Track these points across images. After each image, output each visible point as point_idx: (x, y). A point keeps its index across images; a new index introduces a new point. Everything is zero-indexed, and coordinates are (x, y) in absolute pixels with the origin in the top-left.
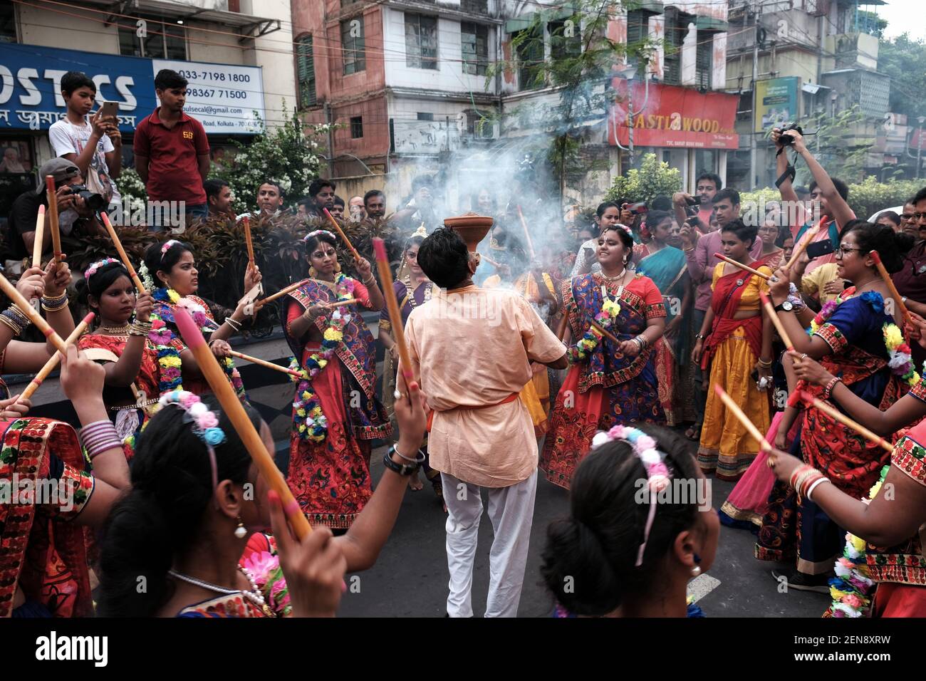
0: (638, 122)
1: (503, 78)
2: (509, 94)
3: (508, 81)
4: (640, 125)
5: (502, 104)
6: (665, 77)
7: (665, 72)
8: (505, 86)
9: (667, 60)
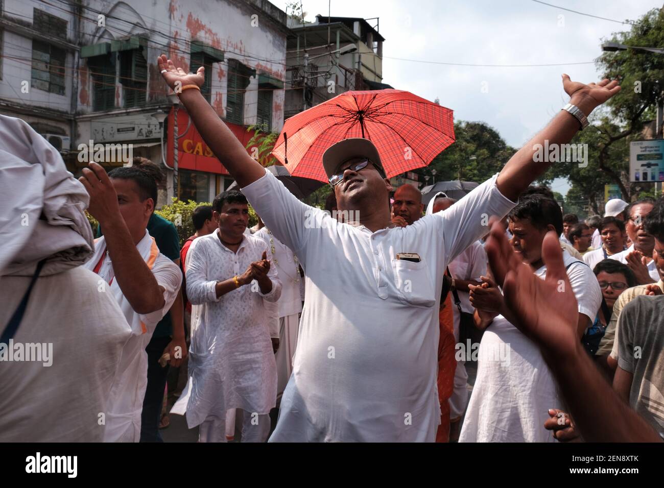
0: (196, 149)
1: (79, 99)
2: (83, 114)
3: (83, 102)
4: (198, 152)
5: (76, 123)
6: (227, 115)
7: (228, 113)
8: (80, 107)
9: (230, 102)
